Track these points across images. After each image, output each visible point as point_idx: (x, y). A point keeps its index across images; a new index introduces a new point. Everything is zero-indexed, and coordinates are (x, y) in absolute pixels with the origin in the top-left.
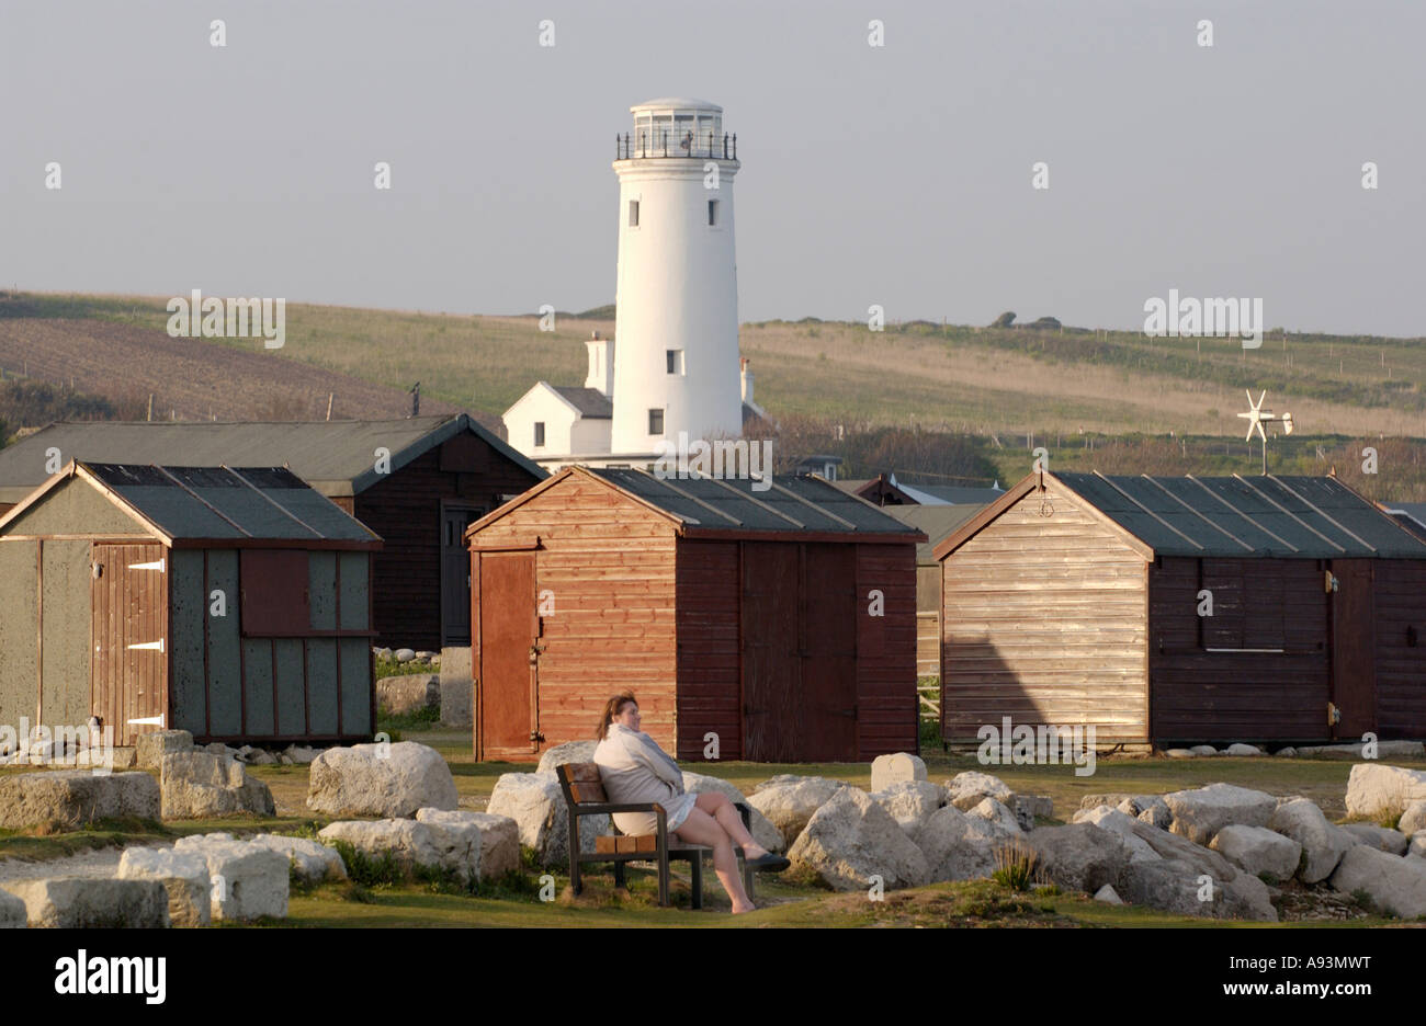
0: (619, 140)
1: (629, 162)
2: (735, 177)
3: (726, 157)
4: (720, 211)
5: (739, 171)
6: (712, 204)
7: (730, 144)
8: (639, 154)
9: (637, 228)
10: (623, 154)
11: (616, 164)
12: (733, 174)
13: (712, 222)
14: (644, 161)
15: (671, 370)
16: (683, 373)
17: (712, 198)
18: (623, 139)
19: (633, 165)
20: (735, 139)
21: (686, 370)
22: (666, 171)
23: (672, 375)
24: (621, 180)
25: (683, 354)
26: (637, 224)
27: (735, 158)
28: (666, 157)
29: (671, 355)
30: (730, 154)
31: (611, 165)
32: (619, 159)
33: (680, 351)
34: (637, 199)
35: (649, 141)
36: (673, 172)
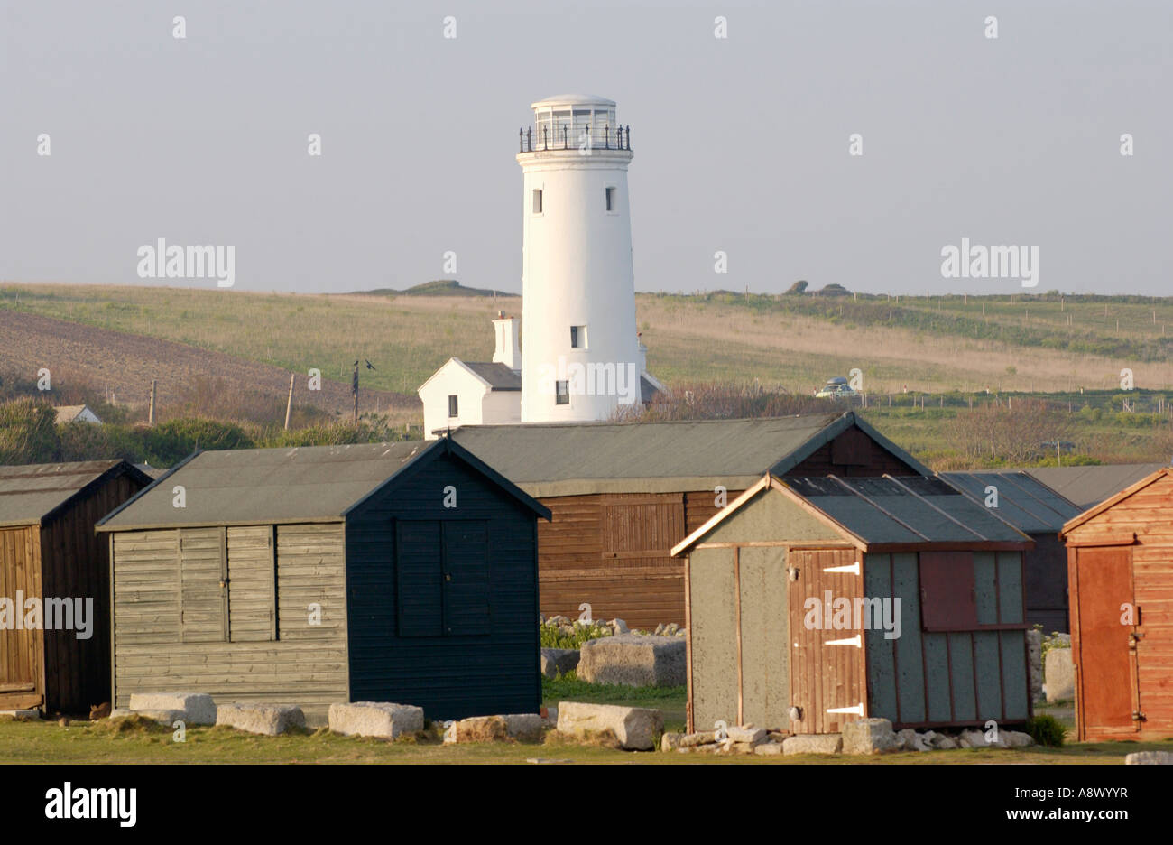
0: (521, 133)
1: (532, 154)
2: (629, 165)
3: (621, 149)
4: (616, 196)
5: (632, 160)
6: (609, 191)
7: (624, 135)
8: (542, 146)
9: (541, 214)
10: (526, 147)
11: (519, 156)
12: (629, 163)
13: (609, 209)
14: (546, 152)
15: (575, 345)
16: (587, 347)
17: (608, 186)
18: (525, 133)
19: (536, 157)
20: (628, 131)
21: (589, 345)
22: (567, 162)
23: (575, 350)
24: (524, 171)
25: (586, 329)
26: (541, 211)
27: (628, 149)
28: (566, 148)
29: (574, 330)
30: (625, 144)
31: (515, 158)
32: (522, 152)
33: (583, 327)
34: (541, 188)
35: (550, 135)
36: (573, 162)
